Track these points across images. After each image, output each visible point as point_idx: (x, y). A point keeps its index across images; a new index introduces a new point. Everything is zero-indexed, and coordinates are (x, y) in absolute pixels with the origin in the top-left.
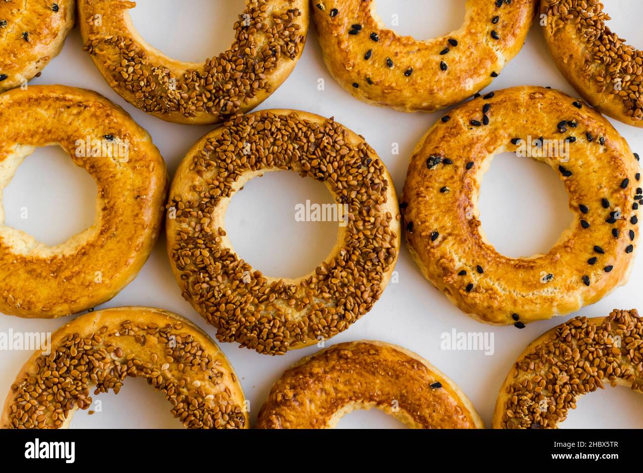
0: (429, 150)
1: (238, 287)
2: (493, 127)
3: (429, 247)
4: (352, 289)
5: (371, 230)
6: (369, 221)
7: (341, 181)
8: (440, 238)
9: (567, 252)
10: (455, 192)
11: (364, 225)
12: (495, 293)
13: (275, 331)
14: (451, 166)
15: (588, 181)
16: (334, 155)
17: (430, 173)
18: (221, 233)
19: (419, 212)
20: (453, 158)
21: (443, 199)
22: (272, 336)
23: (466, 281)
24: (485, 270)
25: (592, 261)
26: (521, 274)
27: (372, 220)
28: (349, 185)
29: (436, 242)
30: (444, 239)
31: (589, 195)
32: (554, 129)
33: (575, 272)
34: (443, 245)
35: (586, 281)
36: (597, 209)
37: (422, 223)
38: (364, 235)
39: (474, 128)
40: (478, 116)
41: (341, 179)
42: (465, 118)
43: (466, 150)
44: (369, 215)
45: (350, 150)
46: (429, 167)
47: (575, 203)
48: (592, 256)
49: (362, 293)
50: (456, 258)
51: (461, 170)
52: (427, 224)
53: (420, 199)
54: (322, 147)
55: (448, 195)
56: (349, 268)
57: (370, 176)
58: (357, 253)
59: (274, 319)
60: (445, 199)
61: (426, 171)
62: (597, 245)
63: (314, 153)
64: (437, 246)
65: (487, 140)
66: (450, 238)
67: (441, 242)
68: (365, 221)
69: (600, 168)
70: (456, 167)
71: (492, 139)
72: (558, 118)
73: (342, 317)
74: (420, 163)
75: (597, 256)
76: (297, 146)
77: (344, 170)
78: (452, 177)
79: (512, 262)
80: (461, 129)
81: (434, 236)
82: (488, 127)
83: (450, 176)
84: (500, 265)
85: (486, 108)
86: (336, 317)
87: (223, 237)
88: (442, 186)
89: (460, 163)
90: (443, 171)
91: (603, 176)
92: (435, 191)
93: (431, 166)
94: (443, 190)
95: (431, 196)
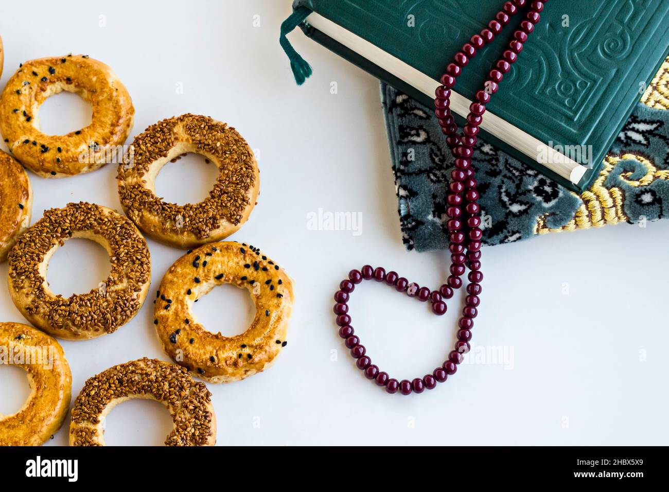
0: (166, 337)
1: (91, 304)
2: (175, 299)
3: (217, 366)
4: (133, 250)
5: (111, 224)
6: (106, 222)
7: (77, 224)
8: (216, 358)
9: (260, 299)
10: (196, 337)
11: (106, 226)
12: (260, 345)
13: (124, 298)
14: (181, 331)
15: (231, 268)
16: (62, 219)
17: (179, 344)
18: (59, 296)
19: (195, 361)
20: (178, 328)
21: (196, 344)
22: (126, 302)
23: (245, 356)
24: (245, 344)
25: (272, 288)
26: (258, 327)
27: (106, 220)
28: (82, 220)
29: (216, 361)
30: (217, 355)
31: (238, 271)
32: (195, 269)
33: (273, 299)
34: (219, 357)
35: (279, 296)
36: (248, 272)
37: (202, 363)
38: (111, 228)
39: (169, 308)
40: (164, 303)
41: (76, 223)
42: (162, 310)
43: (178, 319)
44: (103, 220)
45: (66, 210)
46: (175, 342)
47: (239, 282)
48: (270, 287)
49: (137, 247)
50: (231, 355)
51: (187, 327)
52: (204, 360)
53: (189, 356)
54: (54, 222)
55: (196, 340)
56: (121, 245)
57: (85, 209)
58: (117, 237)
59: (118, 296)
60: (197, 343)
61: (176, 345)
62: (265, 281)
63: (54, 228)
64: (219, 361)
65: (180, 306)
66: (218, 352)
67: (218, 358)
68: (104, 224)
69: (228, 258)
70: (184, 329)
71: (181, 304)
72: (190, 265)
73: (142, 264)
74: (170, 347)
75: (271, 284)
76: (45, 234)
77: (73, 219)
78: (188, 334)
79: (250, 329)
80: (166, 315)
81: (212, 359)
82: (173, 302)
83: (186, 334)
84: (248, 335)
85: (163, 298)
86: (140, 267)
87: (62, 297)
88: (189, 341)
89: (183, 325)
90: (182, 336)
91: (233, 259)
92: (190, 346)
93: (175, 340)
94: (191, 341)
95: (191, 349)
